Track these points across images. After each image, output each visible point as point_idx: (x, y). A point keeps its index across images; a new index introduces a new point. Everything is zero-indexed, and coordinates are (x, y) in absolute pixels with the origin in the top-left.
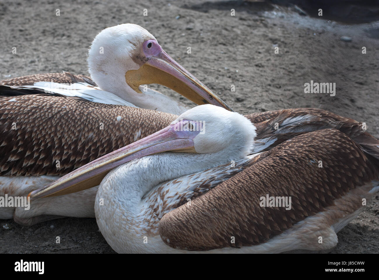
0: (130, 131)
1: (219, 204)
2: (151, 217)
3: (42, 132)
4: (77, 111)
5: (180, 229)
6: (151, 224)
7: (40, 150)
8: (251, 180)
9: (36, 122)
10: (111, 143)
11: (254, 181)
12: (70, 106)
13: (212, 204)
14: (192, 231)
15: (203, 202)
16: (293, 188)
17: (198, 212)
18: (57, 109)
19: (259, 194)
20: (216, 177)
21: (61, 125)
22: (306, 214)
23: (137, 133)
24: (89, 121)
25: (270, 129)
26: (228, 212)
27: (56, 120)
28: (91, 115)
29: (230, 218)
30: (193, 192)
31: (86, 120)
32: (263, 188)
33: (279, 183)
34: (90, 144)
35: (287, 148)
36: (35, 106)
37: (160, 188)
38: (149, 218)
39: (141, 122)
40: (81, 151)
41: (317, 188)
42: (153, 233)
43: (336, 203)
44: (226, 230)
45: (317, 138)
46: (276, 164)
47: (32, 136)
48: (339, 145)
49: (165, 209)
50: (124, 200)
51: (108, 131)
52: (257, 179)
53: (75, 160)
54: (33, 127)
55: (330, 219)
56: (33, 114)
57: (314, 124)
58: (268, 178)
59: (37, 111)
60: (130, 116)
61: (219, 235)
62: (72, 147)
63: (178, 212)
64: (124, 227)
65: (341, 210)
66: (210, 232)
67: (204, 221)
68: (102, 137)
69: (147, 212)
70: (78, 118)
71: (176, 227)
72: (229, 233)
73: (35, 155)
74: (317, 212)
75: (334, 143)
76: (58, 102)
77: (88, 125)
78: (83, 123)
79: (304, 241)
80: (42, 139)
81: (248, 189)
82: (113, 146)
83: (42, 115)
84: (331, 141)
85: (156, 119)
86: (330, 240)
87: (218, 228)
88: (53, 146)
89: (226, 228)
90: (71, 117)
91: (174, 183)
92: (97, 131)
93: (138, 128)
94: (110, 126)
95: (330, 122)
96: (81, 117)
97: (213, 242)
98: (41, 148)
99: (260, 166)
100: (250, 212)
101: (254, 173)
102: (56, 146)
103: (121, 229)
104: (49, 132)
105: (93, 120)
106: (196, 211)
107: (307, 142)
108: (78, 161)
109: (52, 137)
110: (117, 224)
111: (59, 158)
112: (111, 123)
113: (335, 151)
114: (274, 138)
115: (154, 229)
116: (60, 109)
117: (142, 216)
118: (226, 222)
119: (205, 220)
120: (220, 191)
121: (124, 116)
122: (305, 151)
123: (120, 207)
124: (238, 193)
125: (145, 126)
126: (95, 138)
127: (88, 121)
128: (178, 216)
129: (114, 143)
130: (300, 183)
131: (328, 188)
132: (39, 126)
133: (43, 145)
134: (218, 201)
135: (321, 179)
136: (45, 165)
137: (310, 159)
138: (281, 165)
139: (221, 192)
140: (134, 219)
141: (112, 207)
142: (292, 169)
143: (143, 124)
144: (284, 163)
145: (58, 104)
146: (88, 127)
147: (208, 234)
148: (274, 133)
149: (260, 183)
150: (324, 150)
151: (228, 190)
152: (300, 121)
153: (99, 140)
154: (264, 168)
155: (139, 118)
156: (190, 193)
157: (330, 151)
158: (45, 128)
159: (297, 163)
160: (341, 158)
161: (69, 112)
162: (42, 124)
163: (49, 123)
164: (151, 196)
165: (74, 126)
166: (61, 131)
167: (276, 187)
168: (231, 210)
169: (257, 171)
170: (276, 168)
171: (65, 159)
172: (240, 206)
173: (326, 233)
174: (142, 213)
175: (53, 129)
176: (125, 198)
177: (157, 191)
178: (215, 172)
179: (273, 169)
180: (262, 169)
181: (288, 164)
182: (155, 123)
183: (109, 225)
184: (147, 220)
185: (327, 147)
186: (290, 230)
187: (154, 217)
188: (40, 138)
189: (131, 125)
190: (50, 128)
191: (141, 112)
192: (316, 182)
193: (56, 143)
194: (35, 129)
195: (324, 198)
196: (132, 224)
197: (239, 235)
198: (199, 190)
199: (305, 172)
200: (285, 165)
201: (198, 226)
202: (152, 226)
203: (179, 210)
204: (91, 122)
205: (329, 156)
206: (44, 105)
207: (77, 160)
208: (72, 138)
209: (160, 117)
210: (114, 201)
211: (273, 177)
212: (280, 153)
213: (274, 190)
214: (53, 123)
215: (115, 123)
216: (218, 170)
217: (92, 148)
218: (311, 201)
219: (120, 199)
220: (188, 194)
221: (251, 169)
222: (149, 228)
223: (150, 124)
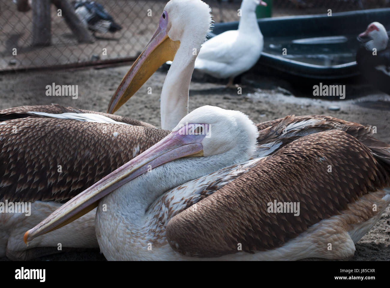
0: (128, 146)
1: (228, 203)
2: (157, 227)
3: (35, 152)
4: (71, 129)
5: (190, 230)
6: (157, 234)
7: (34, 172)
8: (260, 178)
9: (29, 142)
10: (109, 160)
11: (263, 178)
12: (63, 124)
13: (221, 202)
14: (202, 232)
15: (212, 201)
16: (304, 186)
17: (207, 212)
18: (50, 127)
19: (269, 192)
20: (222, 178)
21: (55, 143)
22: (321, 216)
23: (136, 148)
24: (85, 138)
25: (274, 134)
26: (239, 211)
27: (49, 138)
28: (86, 132)
29: (241, 217)
30: (200, 195)
31: (81, 137)
32: (273, 186)
33: (289, 181)
34: (86, 163)
35: (294, 146)
36: (26, 126)
37: (164, 197)
38: (154, 228)
39: (138, 137)
40: (77, 171)
41: (329, 188)
42: (159, 243)
43: (350, 208)
44: (238, 231)
45: (324, 137)
46: (284, 161)
47: (25, 158)
48: (347, 144)
49: (171, 216)
50: (128, 214)
51: (105, 148)
52: (266, 176)
53: (71, 181)
54: (25, 147)
55: (345, 223)
56: (25, 135)
57: (319, 127)
58: (277, 175)
59: (29, 131)
60: (127, 132)
61: (231, 236)
62: (68, 167)
63: (186, 213)
64: (129, 241)
65: (355, 214)
66: (222, 233)
67: (214, 220)
68: (99, 154)
69: (152, 222)
70: (73, 135)
71: (184, 228)
72: (241, 234)
73: (29, 179)
74: (331, 216)
75: (342, 142)
76: (50, 121)
77: (83, 142)
78: (78, 140)
79: (321, 246)
80: (35, 160)
81: (257, 186)
82: (112, 164)
83: (35, 134)
84: (339, 140)
85: (154, 134)
86: (348, 246)
87: (229, 228)
88: (47, 168)
89: (237, 228)
90: (65, 135)
91: (178, 189)
92: (93, 148)
93: (136, 144)
94: (107, 142)
95: (335, 125)
96: (76, 135)
97: (225, 244)
98: (35, 170)
99: (268, 164)
100: (262, 210)
101: (262, 170)
102: (51, 167)
103: (125, 244)
104: (43, 152)
105: (89, 136)
106: (205, 210)
107: (314, 141)
108: (75, 182)
109: (46, 157)
110: (120, 239)
111: (54, 180)
112: (108, 138)
113: (343, 149)
114: (279, 142)
115: (160, 238)
116: (53, 127)
117: (147, 227)
118: (238, 221)
119: (216, 219)
120: (228, 190)
121: (121, 132)
122: (313, 148)
123: (123, 221)
124: (247, 191)
125: (144, 141)
126: (92, 156)
127: (83, 138)
128: (186, 217)
129: (112, 160)
130: (311, 181)
131: (340, 188)
132: (32, 146)
133: (37, 167)
134: (227, 199)
135: (332, 179)
136: (40, 189)
137: (319, 156)
138: (289, 162)
139: (230, 191)
140: (139, 232)
141: (114, 222)
142: (302, 166)
143: (141, 139)
144: (293, 160)
145: (51, 123)
146: (84, 144)
147: (219, 235)
148: (279, 138)
149: (270, 181)
150: (333, 147)
151: (237, 188)
152: (304, 125)
153: (96, 158)
154: (272, 165)
155: (137, 133)
156: (197, 196)
157: (339, 150)
158: (38, 147)
159: (306, 160)
160: (351, 157)
161: (63, 130)
162: (35, 143)
163: (42, 142)
164: (155, 206)
165: (69, 144)
166: (55, 151)
167: (287, 184)
168: (242, 209)
169: (266, 169)
170: (285, 165)
171: (61, 181)
172: (251, 204)
173: (343, 237)
174: (146, 224)
175: (47, 148)
176: (129, 212)
177: (161, 201)
178: (221, 174)
179: (282, 165)
180: (270, 166)
181: (297, 161)
182: (153, 138)
183: (112, 241)
184: (152, 231)
185: (335, 145)
186: (305, 233)
187: (160, 226)
188: (33, 159)
189: (129, 141)
190: (44, 148)
191: (137, 128)
192: (328, 181)
193: (50, 163)
194: (28, 150)
195: (337, 199)
196: (137, 237)
197: (253, 236)
198: (206, 192)
199: (315, 170)
200: (293, 162)
201: (208, 226)
202: (158, 236)
203: (187, 211)
204: (86, 139)
205: (339, 154)
206: (35, 124)
207: (73, 181)
208: (68, 157)
209: (158, 132)
210: (117, 216)
211: (283, 174)
212: (287, 151)
213: (285, 187)
214: (47, 142)
215: (111, 140)
216: (224, 172)
217: (89, 167)
218: (324, 201)
219: (123, 213)
220: (195, 198)
221: (258, 167)
222: (155, 238)
223: (148, 140)
